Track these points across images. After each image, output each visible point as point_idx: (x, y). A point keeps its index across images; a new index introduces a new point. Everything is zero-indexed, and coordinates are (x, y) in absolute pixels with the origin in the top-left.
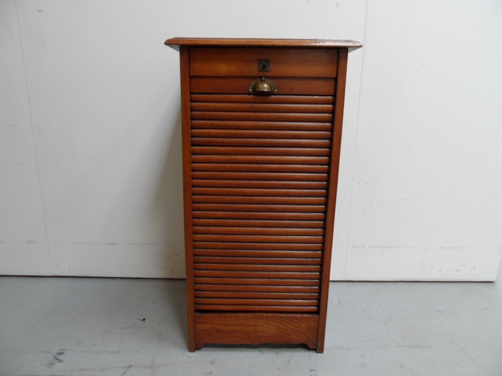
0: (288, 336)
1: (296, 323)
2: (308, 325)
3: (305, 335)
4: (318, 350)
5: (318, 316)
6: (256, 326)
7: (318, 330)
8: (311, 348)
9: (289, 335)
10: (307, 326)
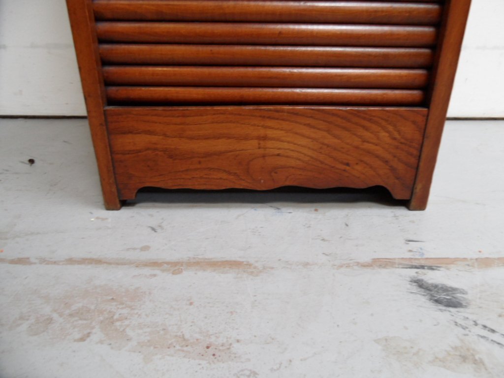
0: (343, 167)
1: (366, 129)
2: (396, 135)
3: (386, 162)
4: (413, 203)
5: (426, 109)
6: (265, 138)
7: (421, 151)
8: (397, 196)
9: (348, 164)
10: (395, 139)
